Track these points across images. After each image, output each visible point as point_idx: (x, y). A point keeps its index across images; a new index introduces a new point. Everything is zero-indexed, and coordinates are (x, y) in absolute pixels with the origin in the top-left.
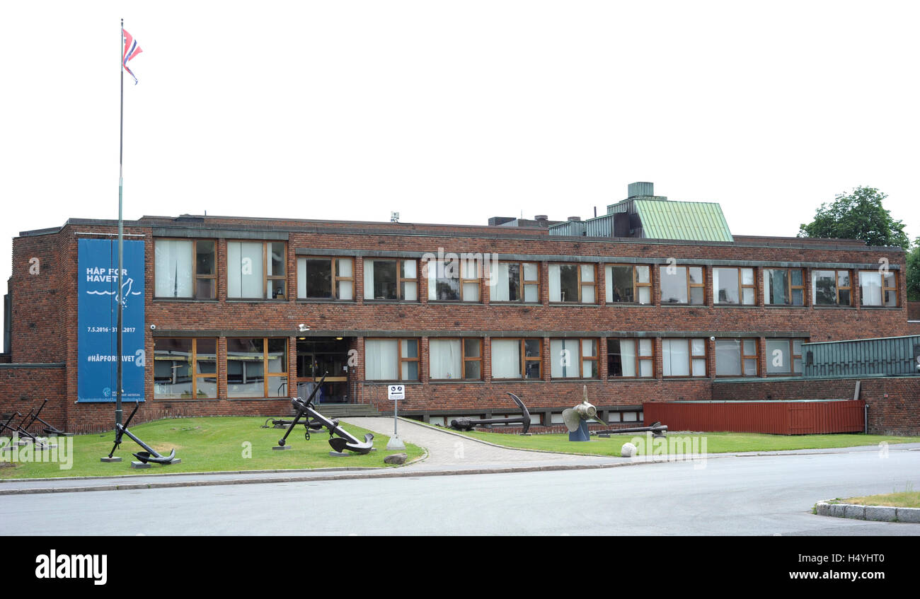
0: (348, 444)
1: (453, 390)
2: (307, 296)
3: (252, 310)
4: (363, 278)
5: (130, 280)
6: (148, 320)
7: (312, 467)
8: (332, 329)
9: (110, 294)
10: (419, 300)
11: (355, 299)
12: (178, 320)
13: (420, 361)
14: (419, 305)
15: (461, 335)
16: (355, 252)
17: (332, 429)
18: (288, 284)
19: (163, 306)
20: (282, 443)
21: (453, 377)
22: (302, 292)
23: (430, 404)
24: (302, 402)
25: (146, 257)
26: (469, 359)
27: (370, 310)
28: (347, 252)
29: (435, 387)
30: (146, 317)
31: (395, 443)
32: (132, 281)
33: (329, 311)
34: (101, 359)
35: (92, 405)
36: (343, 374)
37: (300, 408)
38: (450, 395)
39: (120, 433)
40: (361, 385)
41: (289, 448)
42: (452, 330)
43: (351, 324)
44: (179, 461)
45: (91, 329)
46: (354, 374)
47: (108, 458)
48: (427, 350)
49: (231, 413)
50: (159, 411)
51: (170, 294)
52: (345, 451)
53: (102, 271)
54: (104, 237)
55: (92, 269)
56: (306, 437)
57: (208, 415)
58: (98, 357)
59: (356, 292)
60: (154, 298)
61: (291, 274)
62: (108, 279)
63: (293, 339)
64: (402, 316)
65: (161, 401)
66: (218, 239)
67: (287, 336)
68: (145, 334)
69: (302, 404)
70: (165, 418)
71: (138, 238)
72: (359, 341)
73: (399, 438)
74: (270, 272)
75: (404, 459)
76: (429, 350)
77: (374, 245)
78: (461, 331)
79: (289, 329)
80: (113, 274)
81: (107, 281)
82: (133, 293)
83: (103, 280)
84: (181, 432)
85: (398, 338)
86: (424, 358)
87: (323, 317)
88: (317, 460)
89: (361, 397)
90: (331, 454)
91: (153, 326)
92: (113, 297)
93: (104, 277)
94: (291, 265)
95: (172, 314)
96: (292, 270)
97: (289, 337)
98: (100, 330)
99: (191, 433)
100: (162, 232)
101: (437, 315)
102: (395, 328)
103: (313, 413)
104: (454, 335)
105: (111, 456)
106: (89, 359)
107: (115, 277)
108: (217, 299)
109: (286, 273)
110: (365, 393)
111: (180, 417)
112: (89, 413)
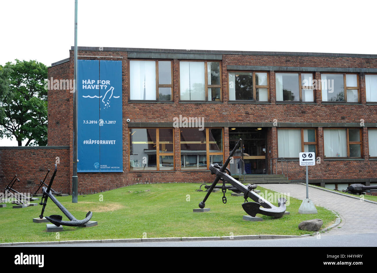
0: (261, 208)
1: (342, 165)
2: (236, 99)
3: (198, 109)
4: (275, 86)
5: (112, 88)
6: (124, 115)
7: (222, 234)
8: (254, 121)
9: (99, 97)
10: (315, 101)
11: (270, 101)
12: (145, 115)
13: (317, 145)
14: (315, 105)
15: (346, 126)
16: (269, 68)
17: (247, 194)
18: (223, 90)
19: (135, 106)
20: (202, 206)
21: (341, 156)
22: (232, 96)
23: (325, 175)
24: (219, 168)
25: (123, 72)
26: (352, 143)
27: (281, 108)
28: (264, 68)
29: (328, 162)
30: (123, 113)
31: (307, 207)
32: (114, 88)
33: (251, 109)
34: (93, 142)
35: (87, 175)
36: (263, 154)
37: (217, 173)
38: (340, 169)
39: (46, 196)
40: (275, 161)
41: (209, 210)
42: (339, 122)
43: (267, 118)
44: (96, 224)
45: (86, 122)
46: (270, 154)
47: (39, 218)
48: (322, 136)
49: (184, 181)
50: (133, 179)
51: (141, 98)
52: (258, 216)
53: (93, 81)
54: (94, 59)
55: (86, 81)
56: (223, 200)
57: (167, 182)
58: (90, 141)
59: (270, 96)
60: (129, 101)
61: (224, 83)
62: (97, 87)
63: (227, 129)
64: (303, 112)
65: (135, 172)
66: (173, 59)
67: (222, 126)
68: (123, 125)
69: (218, 170)
70: (137, 183)
71: (118, 59)
72: (273, 130)
73: (311, 202)
74: (210, 83)
75: (320, 226)
76: (323, 137)
77: (282, 63)
78: (346, 123)
79: (224, 121)
80: (100, 84)
81: (96, 88)
82: (114, 97)
83: (93, 88)
84: (134, 194)
85: (301, 128)
86: (320, 142)
87: (247, 113)
88: (229, 225)
89: (275, 169)
90: (245, 218)
91: (128, 120)
92: (100, 99)
93: (94, 86)
94: (224, 77)
95: (142, 111)
96: (226, 81)
97: (223, 128)
98: (92, 122)
99: (141, 195)
100: (134, 55)
101: (328, 112)
102: (299, 121)
103: (228, 177)
104: (341, 126)
105: (41, 216)
106: (84, 142)
107: (102, 86)
108: (173, 101)
109: (221, 83)
110: (278, 167)
111: (148, 183)
112: (85, 180)
